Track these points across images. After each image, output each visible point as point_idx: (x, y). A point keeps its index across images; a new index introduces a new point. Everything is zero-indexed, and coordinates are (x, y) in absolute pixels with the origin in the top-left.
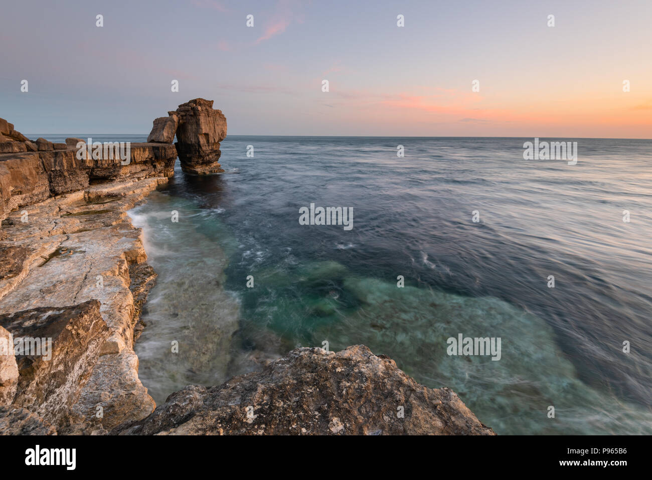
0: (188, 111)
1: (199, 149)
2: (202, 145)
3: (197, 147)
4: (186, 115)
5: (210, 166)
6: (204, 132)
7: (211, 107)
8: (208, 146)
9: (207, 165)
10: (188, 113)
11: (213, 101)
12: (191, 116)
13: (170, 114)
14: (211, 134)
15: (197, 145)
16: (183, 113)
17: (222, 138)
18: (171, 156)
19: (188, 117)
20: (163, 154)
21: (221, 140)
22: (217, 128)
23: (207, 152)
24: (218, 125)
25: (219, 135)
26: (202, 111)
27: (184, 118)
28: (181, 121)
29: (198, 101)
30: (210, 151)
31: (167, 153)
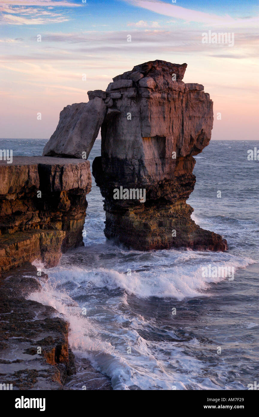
0: (126, 88)
1: (139, 171)
2: (146, 163)
3: (137, 168)
4: (121, 98)
5: (167, 210)
6: (155, 132)
7: (180, 77)
8: (163, 164)
9: (158, 209)
10: (126, 93)
11: (185, 65)
12: (132, 98)
13: (92, 95)
14: (171, 140)
15: (137, 163)
16: (117, 95)
17: (199, 147)
18: (76, 186)
19: (125, 102)
20: (57, 181)
21: (198, 151)
22: (188, 124)
23: (158, 178)
24: (190, 118)
25: (192, 139)
26: (156, 87)
27: (119, 104)
28: (110, 111)
29: (150, 67)
30: (166, 176)
31: (64, 178)
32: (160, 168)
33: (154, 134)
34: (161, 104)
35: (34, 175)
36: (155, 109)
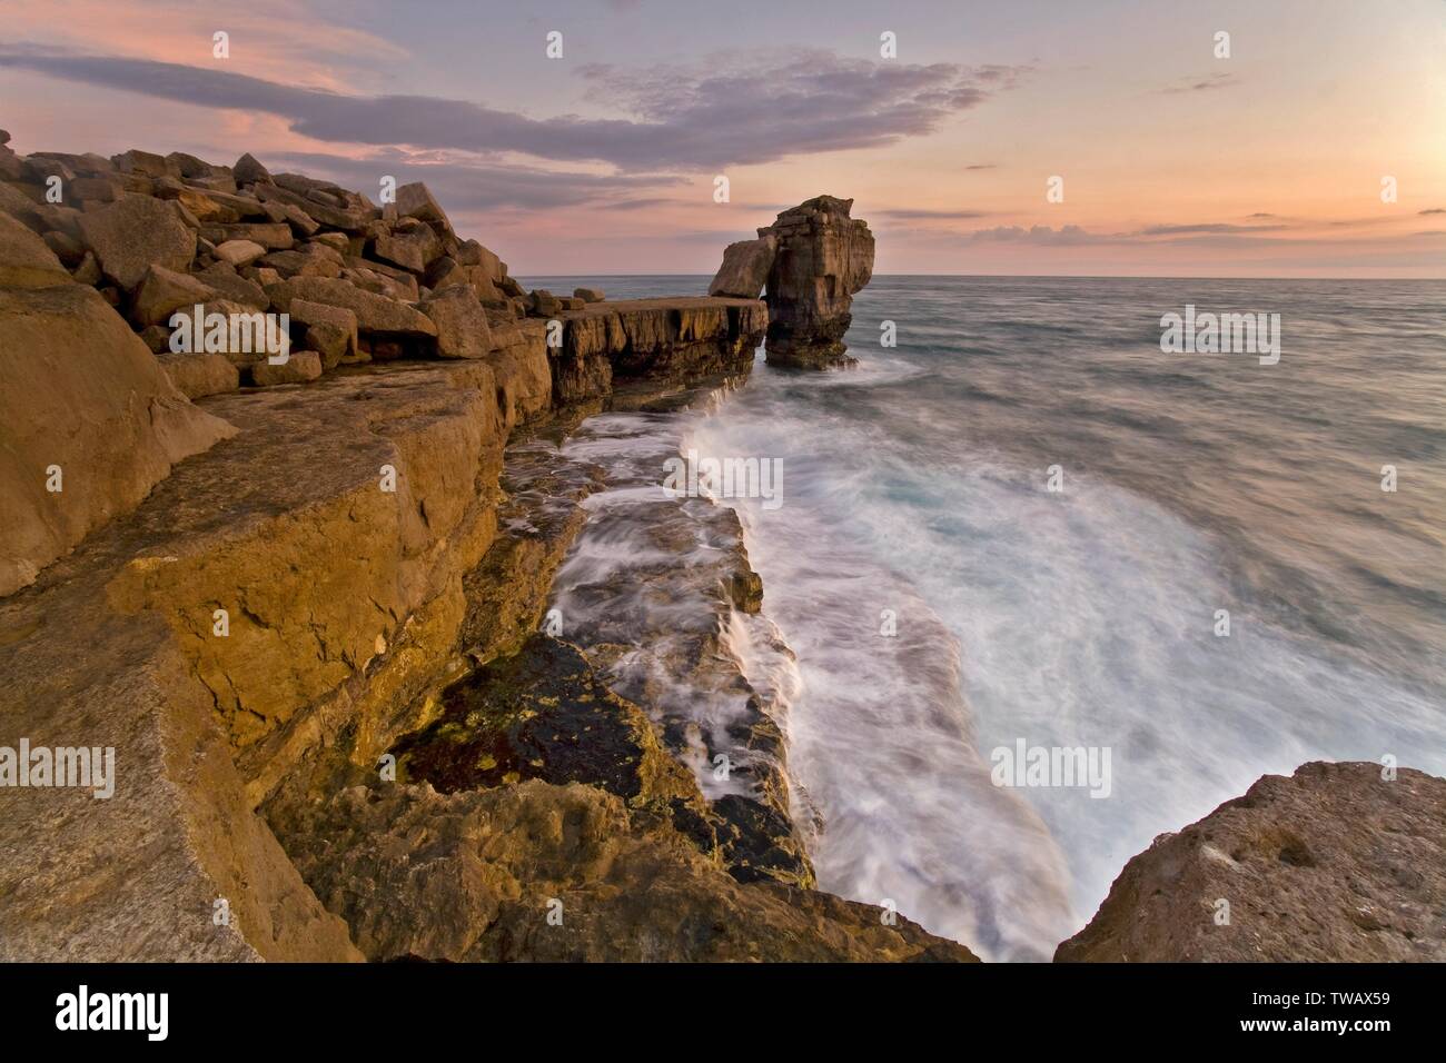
0: (799, 225)
1: (811, 310)
2: (819, 302)
3: (808, 307)
4: (792, 236)
5: (828, 348)
6: (828, 271)
7: (846, 213)
8: (831, 303)
9: (819, 348)
10: (798, 230)
11: (851, 200)
12: (805, 235)
13: (762, 232)
14: (840, 277)
15: (808, 302)
16: (788, 232)
17: (859, 285)
18: (758, 328)
19: (798, 238)
20: (745, 324)
21: (858, 289)
22: (852, 260)
23: (827, 318)
24: (855, 256)
25: (856, 277)
26: (829, 223)
27: (789, 241)
28: (782, 248)
29: (822, 202)
30: (833, 316)
31: (752, 321)
32: (828, 307)
33: (826, 274)
34: (832, 241)
35: (724, 318)
36: (827, 246)
